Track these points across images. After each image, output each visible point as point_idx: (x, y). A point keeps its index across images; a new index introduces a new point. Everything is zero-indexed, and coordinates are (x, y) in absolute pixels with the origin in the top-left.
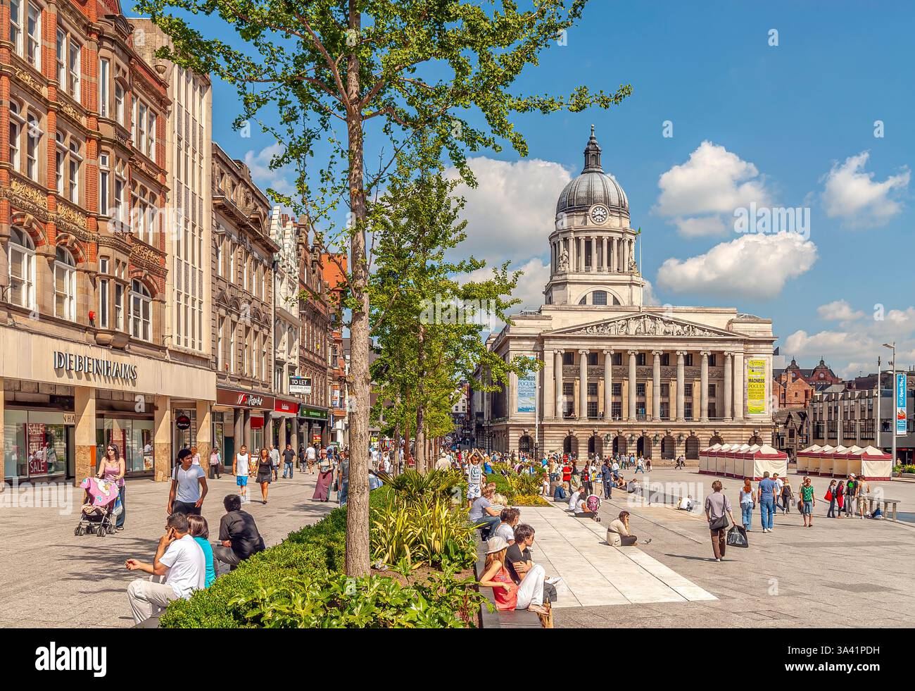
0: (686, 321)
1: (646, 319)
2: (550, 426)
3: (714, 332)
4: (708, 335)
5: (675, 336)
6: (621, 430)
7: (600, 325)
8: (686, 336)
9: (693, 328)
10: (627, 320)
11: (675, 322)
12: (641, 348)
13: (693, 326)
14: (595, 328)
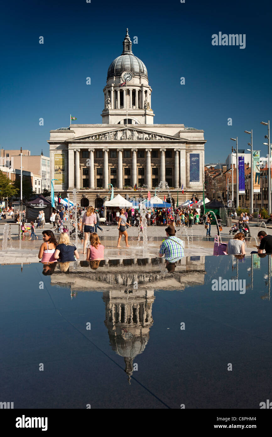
1: (127, 131)
3: (167, 137)
4: (164, 139)
5: (144, 140)
7: (101, 134)
8: (151, 140)
9: (155, 136)
11: (144, 132)
12: (125, 148)
14: (97, 136)
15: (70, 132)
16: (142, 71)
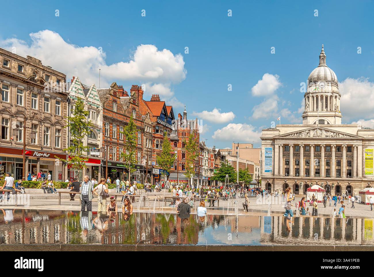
0: (335, 131)
1: (318, 130)
2: (277, 178)
3: (348, 135)
4: (345, 137)
5: (330, 137)
6: (306, 181)
7: (298, 133)
8: (335, 138)
9: (338, 134)
10: (309, 130)
11: (330, 131)
12: (316, 143)
13: (339, 133)
14: (296, 134)
15: (276, 131)
16: (333, 80)
